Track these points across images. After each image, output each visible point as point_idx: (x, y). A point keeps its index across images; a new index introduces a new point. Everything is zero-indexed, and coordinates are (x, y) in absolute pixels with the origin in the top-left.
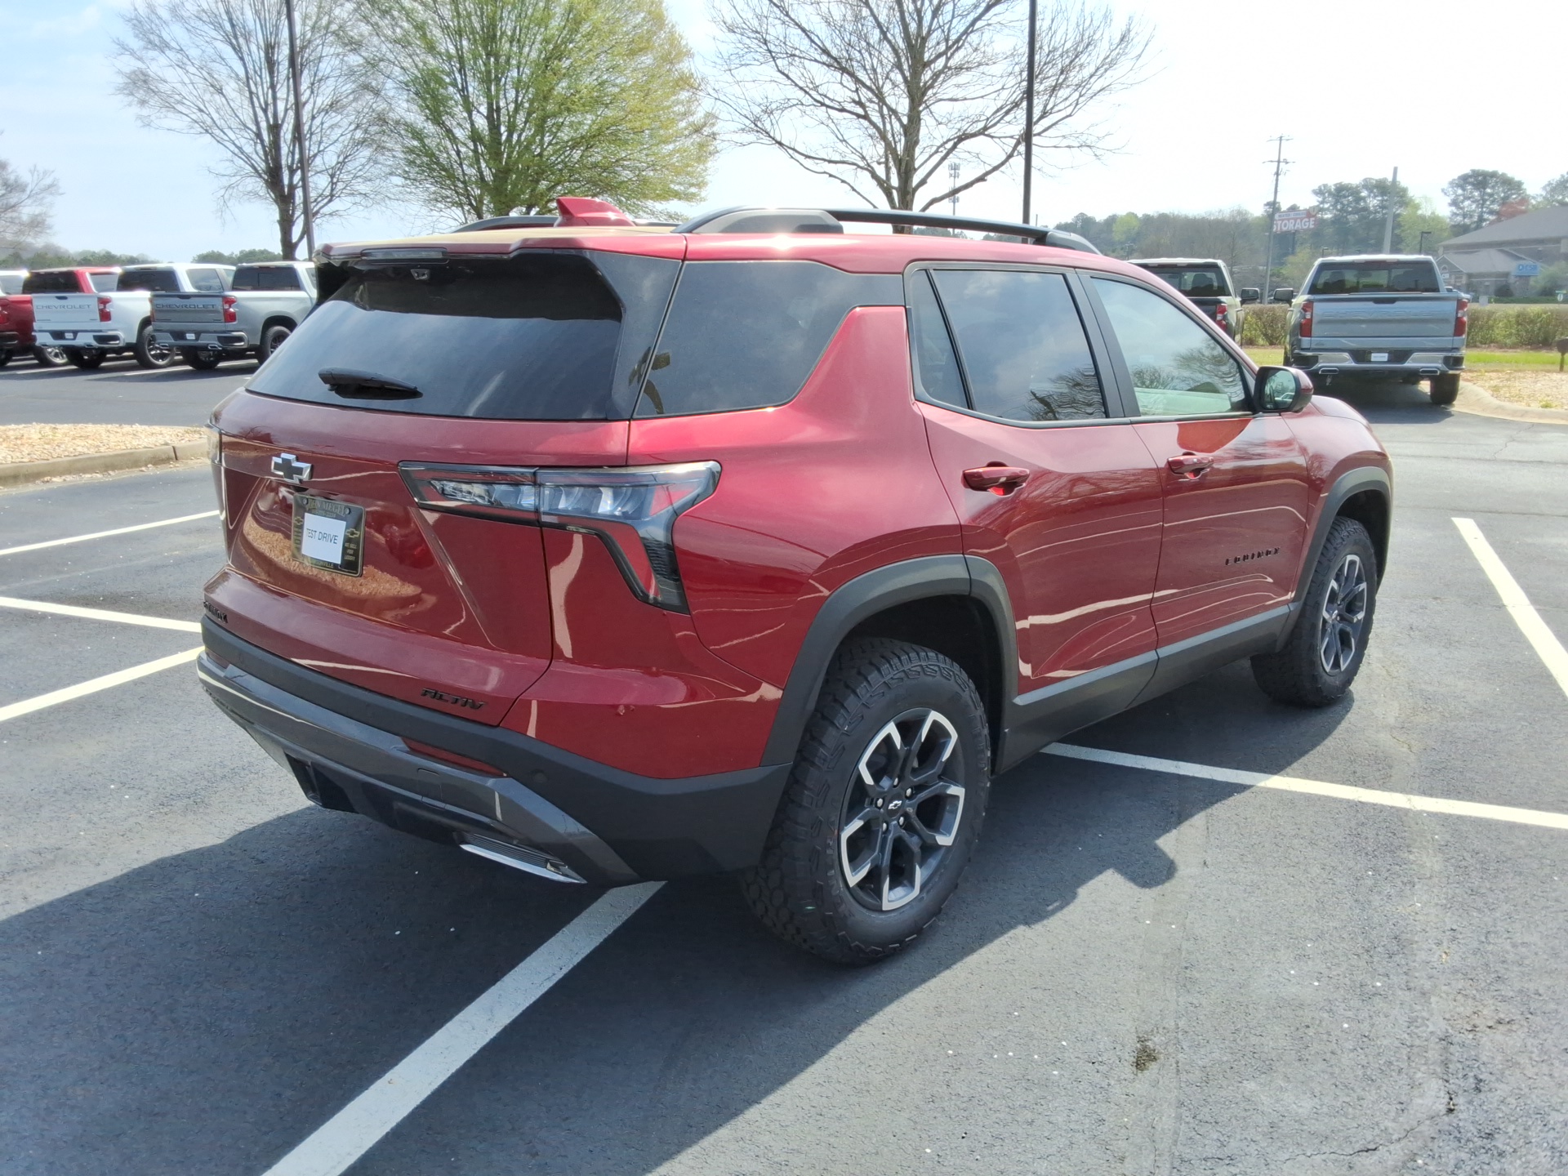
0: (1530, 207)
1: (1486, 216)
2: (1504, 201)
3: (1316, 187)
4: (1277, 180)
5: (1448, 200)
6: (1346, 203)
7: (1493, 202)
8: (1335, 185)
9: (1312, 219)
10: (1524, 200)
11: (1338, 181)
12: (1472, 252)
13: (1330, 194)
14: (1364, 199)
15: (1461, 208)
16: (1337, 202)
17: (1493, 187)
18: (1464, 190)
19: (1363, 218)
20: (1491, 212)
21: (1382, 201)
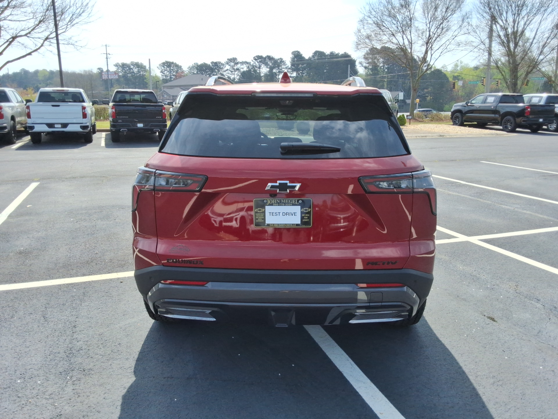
0: (185, 74)
1: (172, 77)
2: (177, 72)
3: (115, 64)
4: (107, 60)
5: (160, 71)
6: (126, 70)
7: (173, 72)
8: (121, 63)
9: (117, 75)
10: (183, 72)
11: (122, 62)
12: (172, 89)
13: (120, 66)
14: (132, 69)
15: (164, 74)
16: (123, 69)
17: (173, 67)
18: (164, 67)
19: (132, 76)
20: (174, 75)
21: (138, 70)
